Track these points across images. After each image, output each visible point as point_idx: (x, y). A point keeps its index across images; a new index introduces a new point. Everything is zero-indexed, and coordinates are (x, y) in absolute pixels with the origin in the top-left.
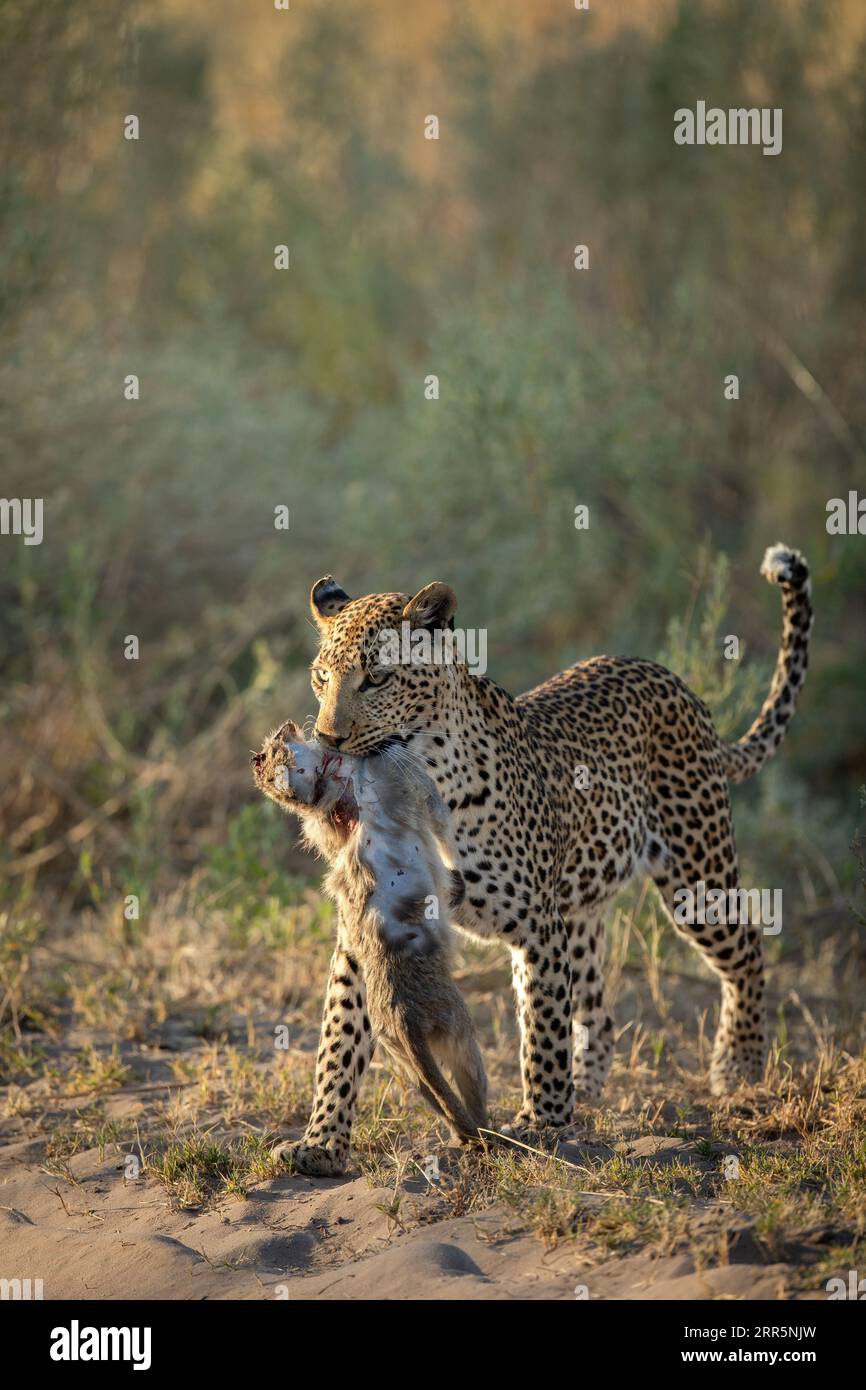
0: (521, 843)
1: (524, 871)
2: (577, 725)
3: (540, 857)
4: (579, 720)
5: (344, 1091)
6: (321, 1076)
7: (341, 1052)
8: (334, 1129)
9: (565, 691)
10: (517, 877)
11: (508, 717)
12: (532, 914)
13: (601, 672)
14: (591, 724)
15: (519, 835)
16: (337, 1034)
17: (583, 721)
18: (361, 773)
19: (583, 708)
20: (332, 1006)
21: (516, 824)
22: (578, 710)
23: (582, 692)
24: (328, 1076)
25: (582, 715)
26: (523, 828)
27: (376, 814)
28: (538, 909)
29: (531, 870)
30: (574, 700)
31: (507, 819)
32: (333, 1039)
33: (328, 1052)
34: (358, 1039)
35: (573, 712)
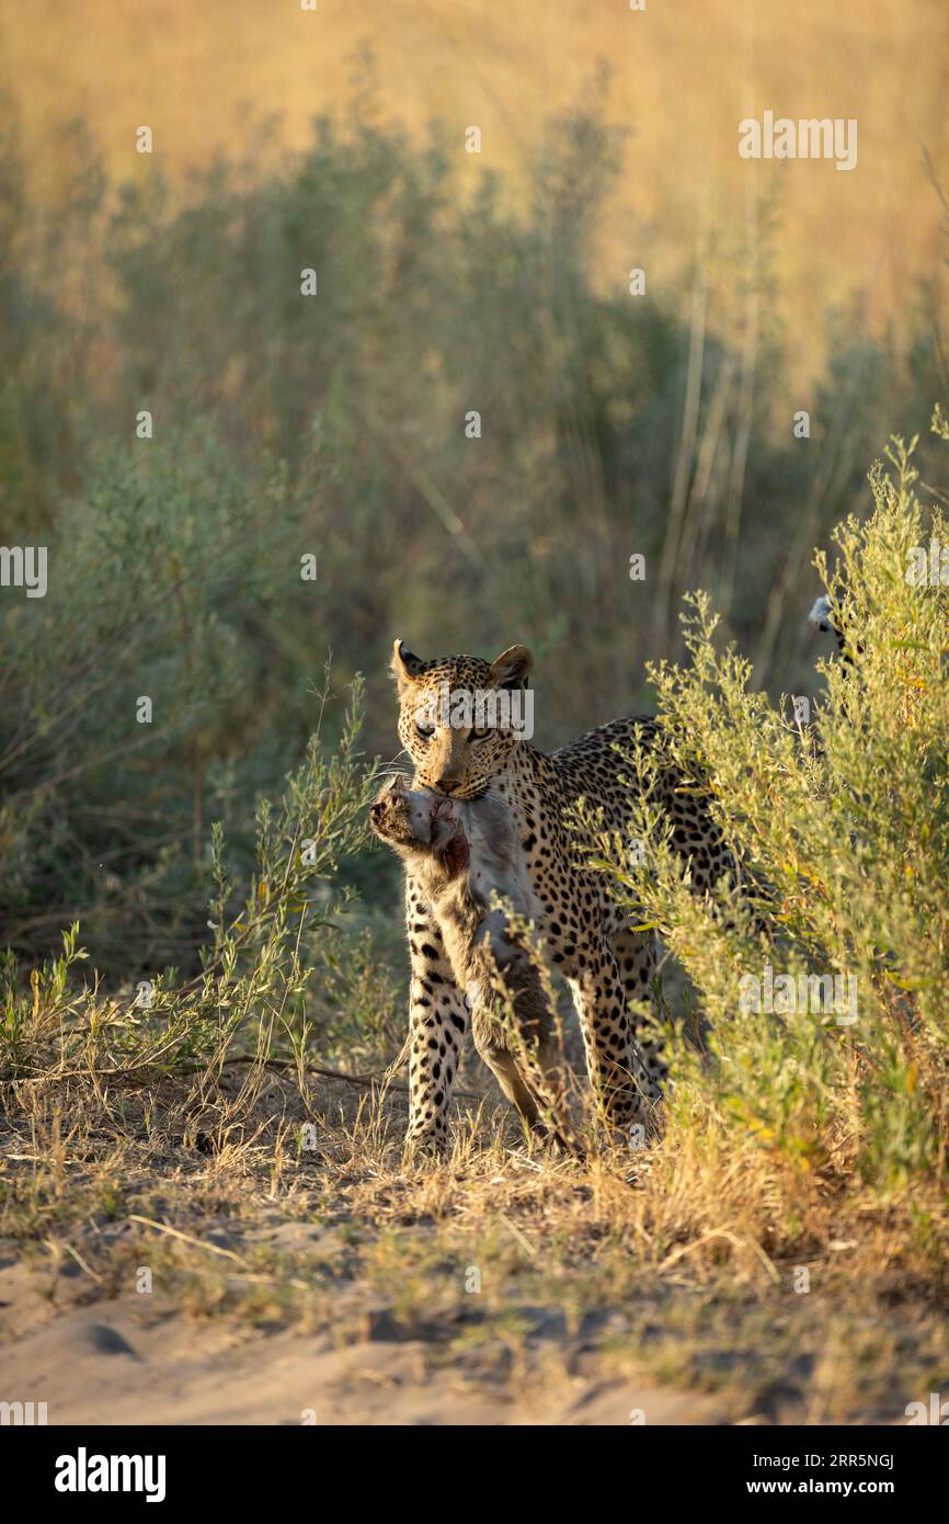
0: (566, 888)
1: (569, 914)
2: (596, 779)
3: (583, 900)
4: (598, 774)
5: (438, 1099)
6: (416, 1088)
7: (430, 1065)
8: (433, 1133)
9: (584, 750)
10: (563, 918)
11: (548, 776)
12: (580, 951)
13: (617, 732)
14: (608, 779)
15: (563, 881)
16: (424, 1050)
17: (601, 776)
18: (467, 815)
19: (600, 765)
20: (416, 1025)
21: (560, 870)
22: (596, 766)
23: (599, 750)
24: (423, 1088)
25: (600, 770)
26: (567, 875)
27: (483, 849)
28: (585, 946)
29: (576, 912)
30: (593, 758)
31: (552, 866)
32: (422, 1055)
33: (419, 1066)
34: (443, 1052)
35: (592, 768)
